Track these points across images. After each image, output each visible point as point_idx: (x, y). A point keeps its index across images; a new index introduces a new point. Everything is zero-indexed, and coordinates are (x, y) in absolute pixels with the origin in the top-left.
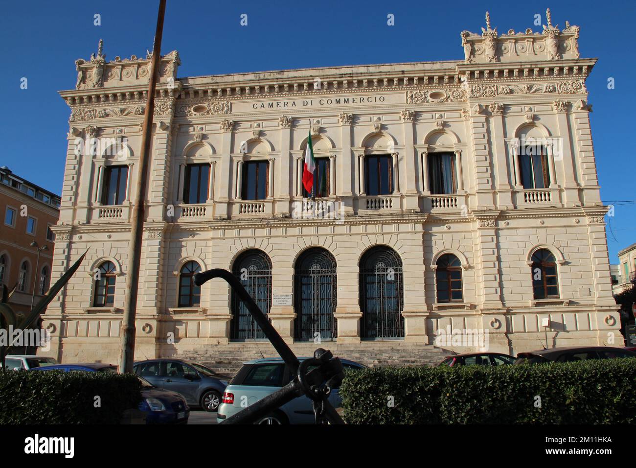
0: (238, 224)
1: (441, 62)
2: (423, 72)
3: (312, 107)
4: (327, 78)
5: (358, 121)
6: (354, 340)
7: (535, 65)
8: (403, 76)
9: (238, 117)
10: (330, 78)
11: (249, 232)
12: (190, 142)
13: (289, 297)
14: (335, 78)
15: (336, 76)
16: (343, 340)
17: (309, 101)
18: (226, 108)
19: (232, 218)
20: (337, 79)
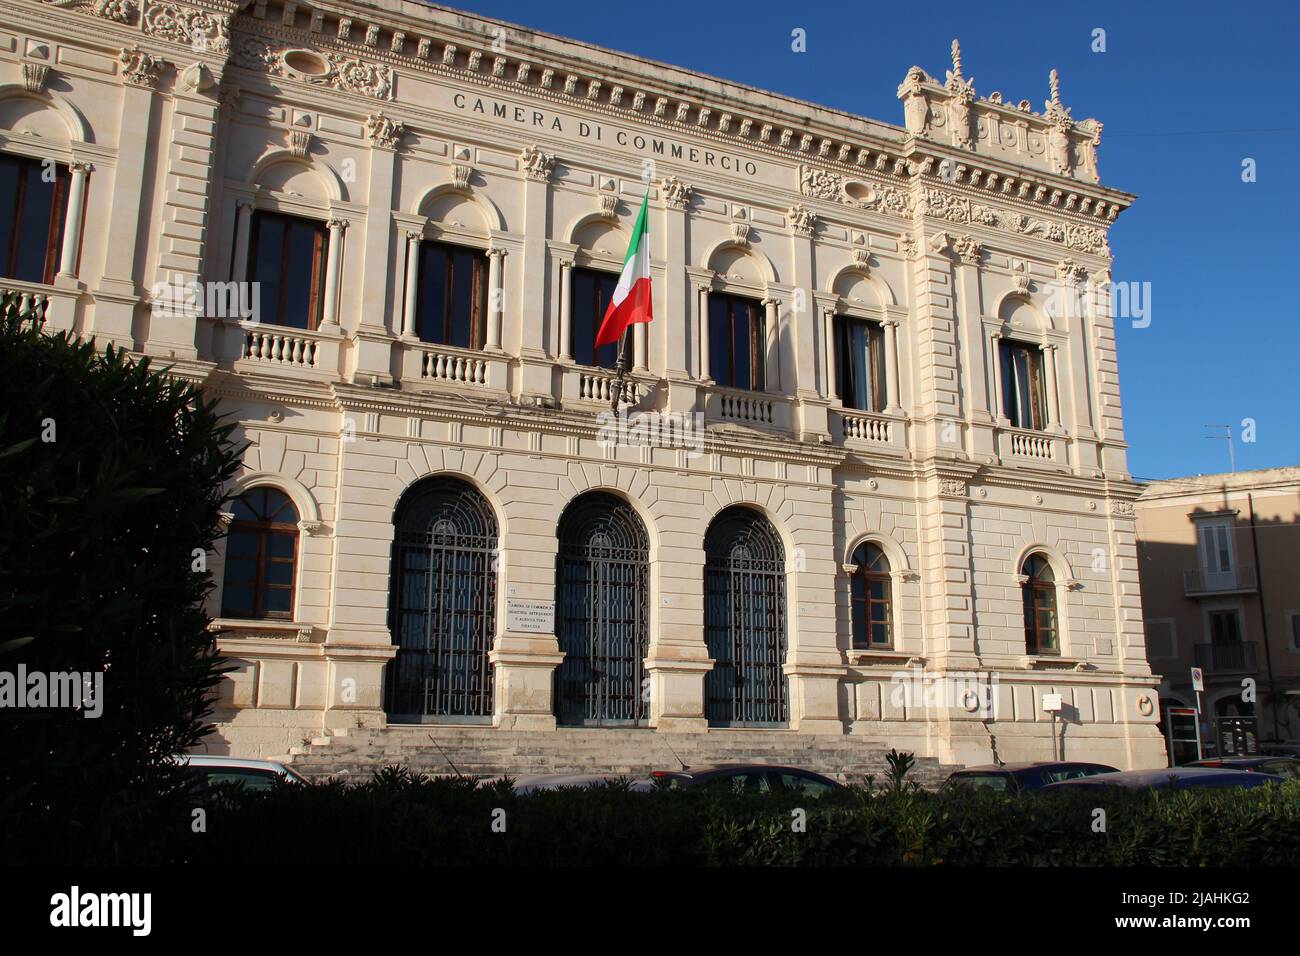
0: (423, 405)
1: (866, 119)
2: (844, 132)
3: (598, 142)
4: (649, 84)
5: (700, 206)
6: (694, 724)
7: (1042, 179)
8: (805, 129)
9: (412, 115)
10: (654, 86)
11: (448, 431)
12: (272, 149)
13: (546, 611)
14: (666, 90)
15: (670, 87)
16: (671, 726)
17: (594, 127)
18: (381, 84)
19: (404, 385)
20: (668, 94)
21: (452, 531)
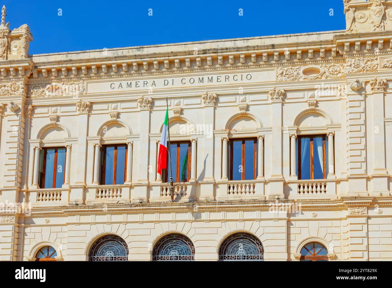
0: (94, 209)
2: (296, 45)
3: (172, 86)
8: (273, 50)
9: (94, 97)
10: (192, 54)
11: (105, 218)
14: (198, 54)
15: (200, 52)
17: (170, 80)
19: (87, 203)
20: (200, 56)
21: (112, 255)
